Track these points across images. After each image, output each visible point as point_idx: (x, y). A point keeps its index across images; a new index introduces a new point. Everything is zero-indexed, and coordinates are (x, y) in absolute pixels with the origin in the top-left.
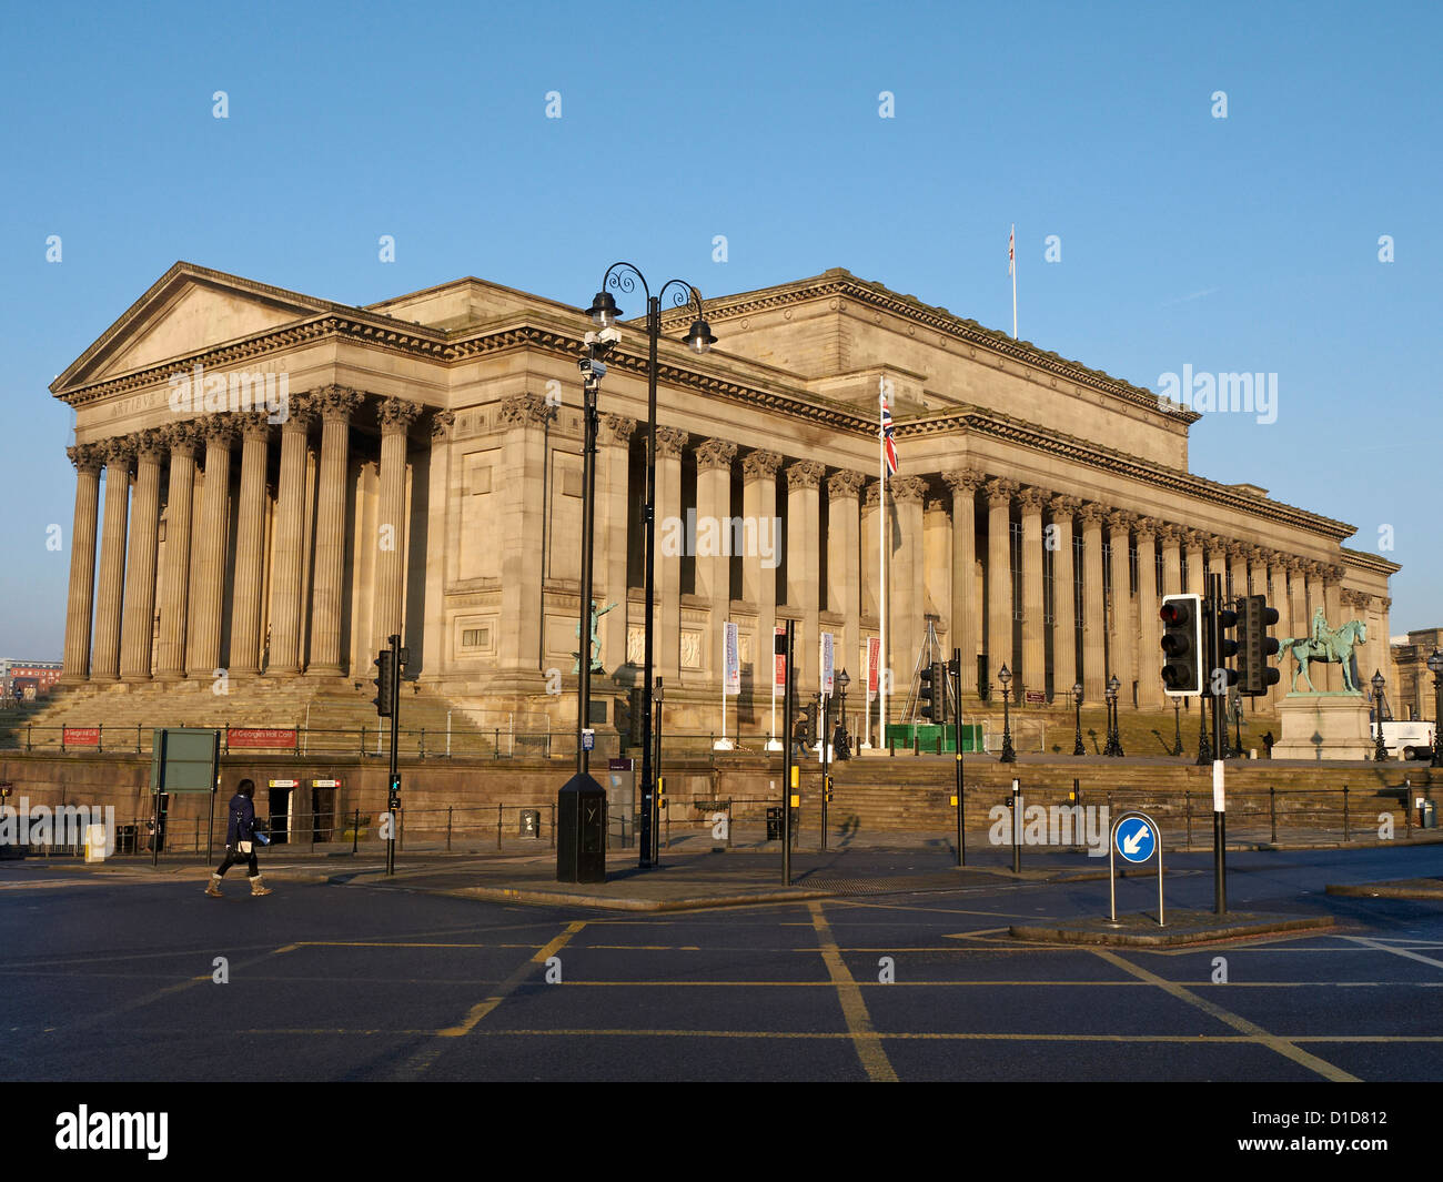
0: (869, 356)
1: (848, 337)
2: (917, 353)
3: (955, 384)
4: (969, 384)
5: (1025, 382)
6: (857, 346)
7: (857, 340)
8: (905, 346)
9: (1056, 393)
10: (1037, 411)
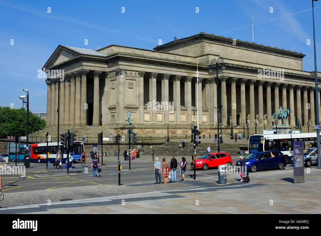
0: (211, 50)
1: (205, 47)
2: (224, 48)
3: (234, 54)
4: (238, 54)
5: (254, 52)
6: (208, 48)
7: (208, 47)
8: (220, 47)
9: (263, 54)
10: (258, 58)
